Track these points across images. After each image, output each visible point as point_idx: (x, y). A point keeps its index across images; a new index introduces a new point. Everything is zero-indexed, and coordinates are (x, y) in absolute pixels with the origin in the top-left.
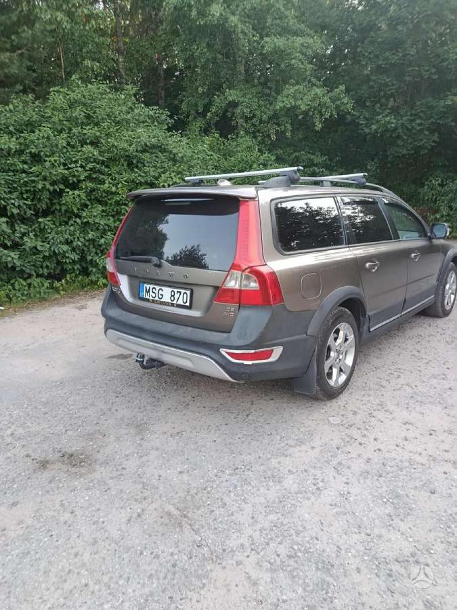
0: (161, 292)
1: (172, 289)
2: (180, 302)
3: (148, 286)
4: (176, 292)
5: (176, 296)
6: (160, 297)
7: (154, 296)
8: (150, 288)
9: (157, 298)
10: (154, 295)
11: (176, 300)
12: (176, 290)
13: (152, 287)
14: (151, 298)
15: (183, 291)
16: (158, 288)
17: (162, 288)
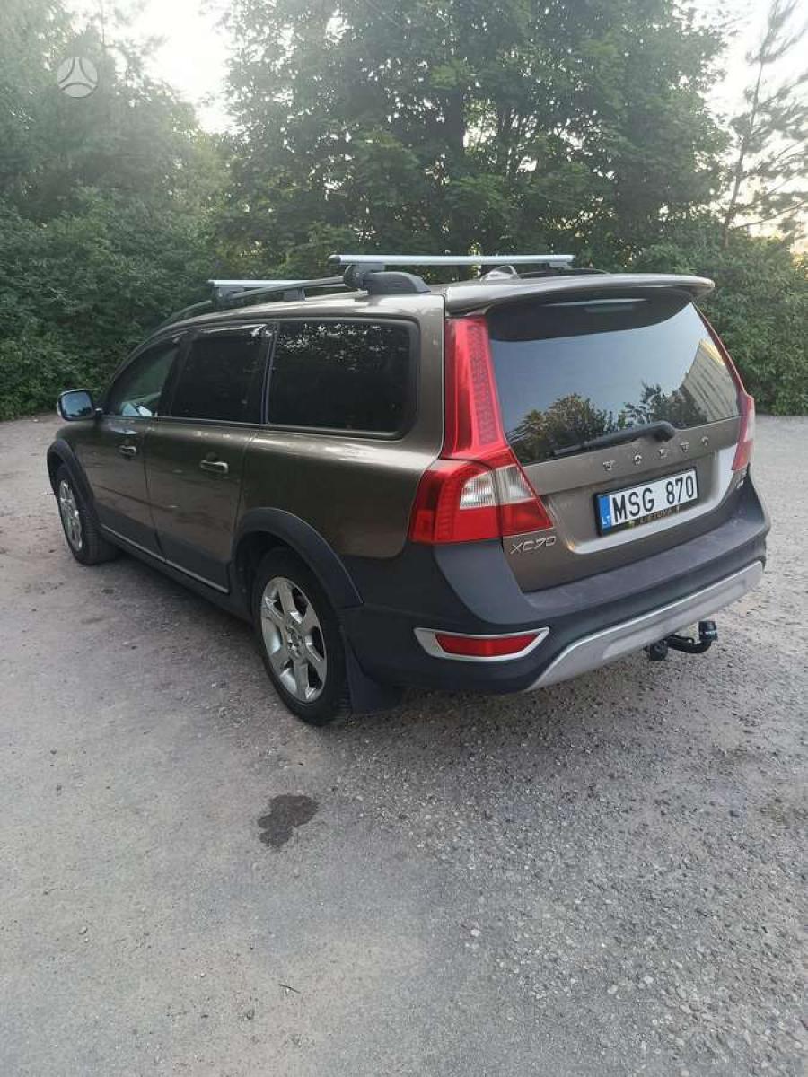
0: (648, 496)
1: (666, 481)
2: (685, 499)
3: (618, 496)
4: (674, 483)
5: (676, 490)
6: (648, 506)
7: (635, 511)
8: (623, 497)
9: (643, 513)
10: (635, 509)
11: (677, 498)
12: (673, 480)
13: (627, 493)
14: (630, 518)
15: (684, 476)
16: (639, 490)
17: (647, 486)
